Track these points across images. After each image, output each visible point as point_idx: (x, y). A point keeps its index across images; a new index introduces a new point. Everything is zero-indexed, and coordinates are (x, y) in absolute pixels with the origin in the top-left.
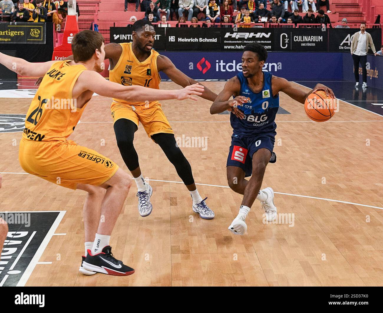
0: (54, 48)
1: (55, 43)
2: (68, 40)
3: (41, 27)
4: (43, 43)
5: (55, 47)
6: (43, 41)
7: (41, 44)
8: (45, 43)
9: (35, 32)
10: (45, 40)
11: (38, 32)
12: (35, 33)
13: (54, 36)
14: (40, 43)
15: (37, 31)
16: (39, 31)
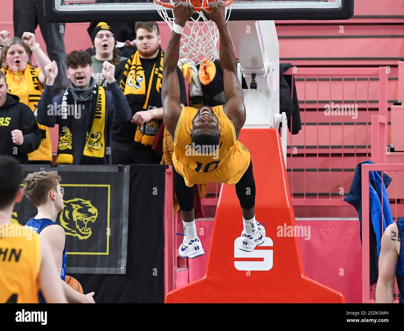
0: (167, 294)
1: (175, 268)
2: (236, 256)
3: (107, 188)
4: (112, 271)
5: (171, 289)
6: (113, 260)
7: (104, 276)
8: (122, 270)
9: (75, 214)
10: (124, 253)
11: (90, 215)
12: (75, 219)
13: (170, 235)
14: (98, 270)
15: (84, 210)
16: (93, 210)
